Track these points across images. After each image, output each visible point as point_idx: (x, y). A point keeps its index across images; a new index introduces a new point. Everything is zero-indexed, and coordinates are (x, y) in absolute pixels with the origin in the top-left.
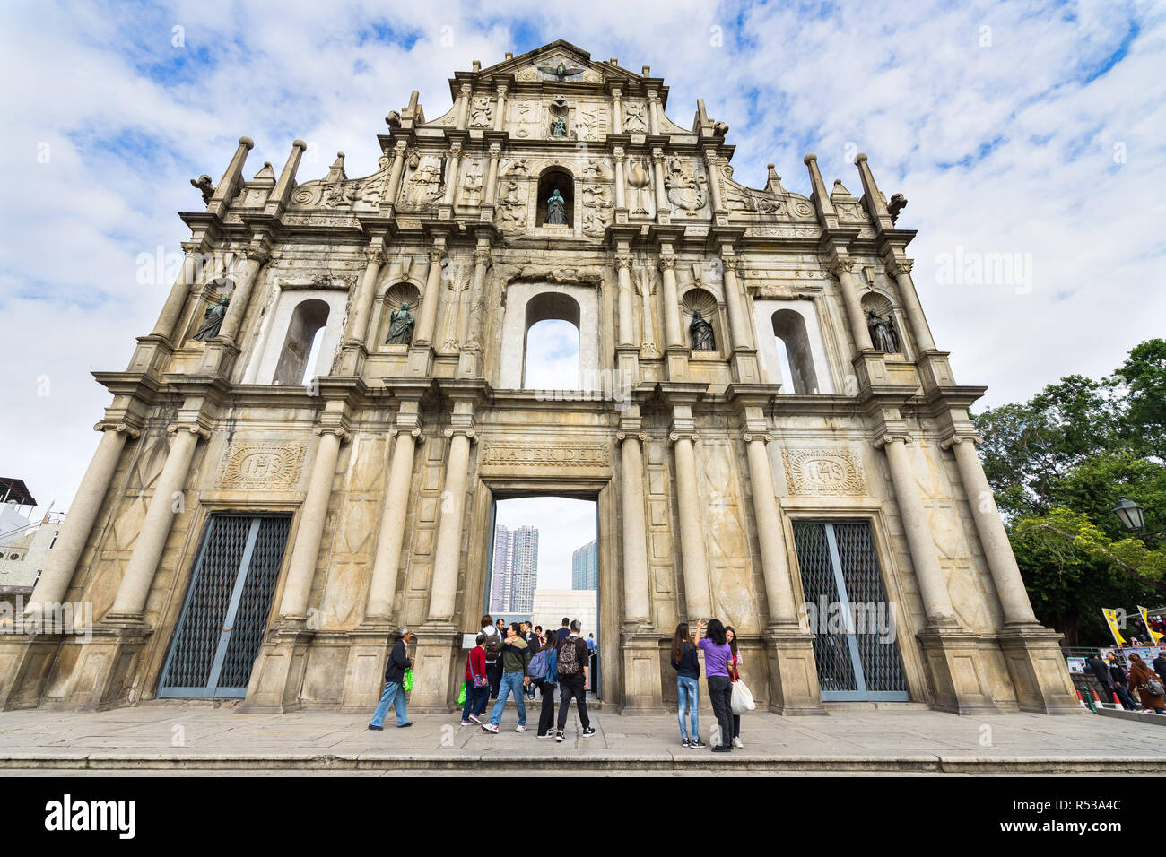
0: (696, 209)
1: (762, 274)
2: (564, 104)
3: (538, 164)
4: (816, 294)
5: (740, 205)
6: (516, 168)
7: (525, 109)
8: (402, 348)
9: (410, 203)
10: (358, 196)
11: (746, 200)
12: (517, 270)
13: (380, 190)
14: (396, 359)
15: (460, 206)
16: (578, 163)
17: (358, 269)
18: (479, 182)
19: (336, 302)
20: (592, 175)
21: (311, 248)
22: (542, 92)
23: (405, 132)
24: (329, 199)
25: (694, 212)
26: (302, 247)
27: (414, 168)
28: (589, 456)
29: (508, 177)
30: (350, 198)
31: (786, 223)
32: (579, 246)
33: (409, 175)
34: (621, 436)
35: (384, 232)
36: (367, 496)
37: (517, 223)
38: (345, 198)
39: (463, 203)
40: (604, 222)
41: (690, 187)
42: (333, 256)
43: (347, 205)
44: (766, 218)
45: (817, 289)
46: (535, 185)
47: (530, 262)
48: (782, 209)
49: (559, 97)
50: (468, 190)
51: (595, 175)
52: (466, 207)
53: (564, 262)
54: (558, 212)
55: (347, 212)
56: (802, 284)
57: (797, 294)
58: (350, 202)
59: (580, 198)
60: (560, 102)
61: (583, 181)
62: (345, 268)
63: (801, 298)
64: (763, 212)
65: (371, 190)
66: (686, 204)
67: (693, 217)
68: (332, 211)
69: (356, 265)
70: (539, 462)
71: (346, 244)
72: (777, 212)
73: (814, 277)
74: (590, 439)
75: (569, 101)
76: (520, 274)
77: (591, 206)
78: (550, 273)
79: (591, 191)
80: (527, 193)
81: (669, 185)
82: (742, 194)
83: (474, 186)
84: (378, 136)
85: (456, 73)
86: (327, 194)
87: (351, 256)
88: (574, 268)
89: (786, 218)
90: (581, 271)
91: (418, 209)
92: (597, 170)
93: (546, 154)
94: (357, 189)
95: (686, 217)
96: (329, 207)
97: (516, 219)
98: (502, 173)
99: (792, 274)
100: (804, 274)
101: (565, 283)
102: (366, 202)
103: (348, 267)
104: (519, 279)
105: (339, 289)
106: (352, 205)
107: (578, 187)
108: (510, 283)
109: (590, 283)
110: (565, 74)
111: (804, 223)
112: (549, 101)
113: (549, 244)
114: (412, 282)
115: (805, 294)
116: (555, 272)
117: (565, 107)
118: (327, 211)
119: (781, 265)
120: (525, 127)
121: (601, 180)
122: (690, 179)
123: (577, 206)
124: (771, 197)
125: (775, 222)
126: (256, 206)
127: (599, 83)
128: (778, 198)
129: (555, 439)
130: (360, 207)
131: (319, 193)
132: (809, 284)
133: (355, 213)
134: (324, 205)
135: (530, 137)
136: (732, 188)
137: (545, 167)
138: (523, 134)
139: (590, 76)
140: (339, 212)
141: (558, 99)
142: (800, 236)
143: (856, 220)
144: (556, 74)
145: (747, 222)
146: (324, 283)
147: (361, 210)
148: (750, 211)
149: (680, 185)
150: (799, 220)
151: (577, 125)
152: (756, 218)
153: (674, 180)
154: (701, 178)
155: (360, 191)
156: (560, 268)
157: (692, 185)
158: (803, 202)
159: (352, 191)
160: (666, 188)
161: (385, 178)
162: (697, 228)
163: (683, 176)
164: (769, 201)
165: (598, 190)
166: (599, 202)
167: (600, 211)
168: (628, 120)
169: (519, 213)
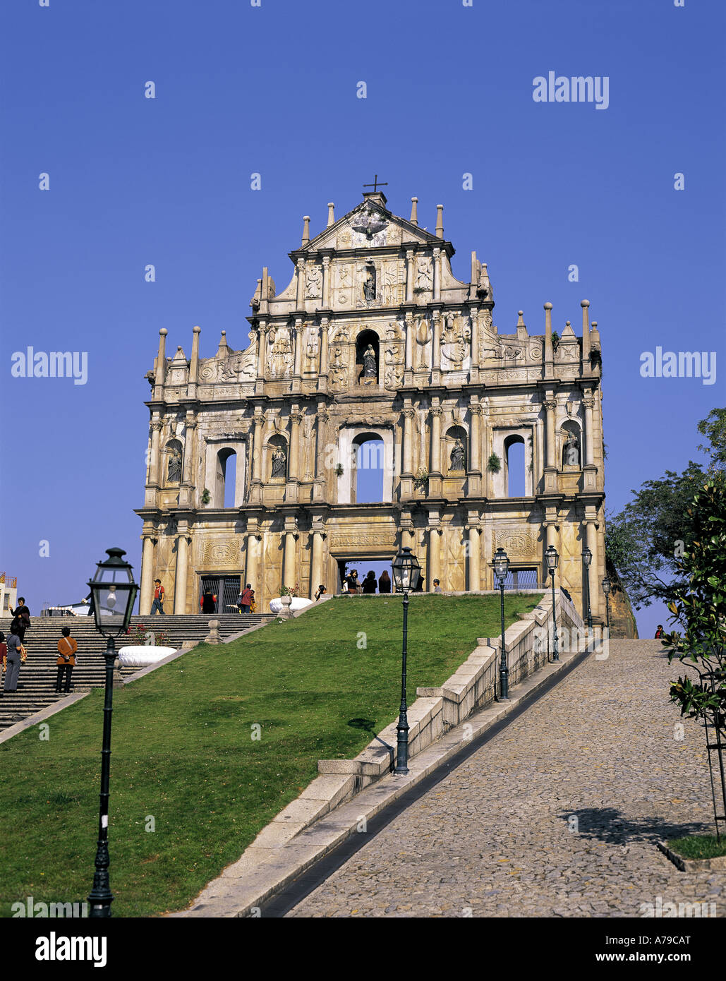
0: (461, 361)
1: (500, 411)
3: (354, 329)
4: (533, 424)
5: (492, 354)
6: (340, 335)
7: (344, 274)
8: (281, 480)
9: (274, 373)
10: (240, 369)
11: (496, 348)
12: (345, 419)
13: (253, 362)
14: (279, 487)
15: (305, 373)
16: (380, 326)
18: (316, 349)
19: (239, 449)
20: (391, 336)
21: (219, 413)
22: (356, 257)
23: (263, 316)
24: (223, 373)
25: (459, 363)
26: (214, 413)
27: (271, 343)
28: (386, 540)
29: (335, 343)
30: (236, 372)
31: (522, 367)
32: (381, 398)
33: (270, 349)
34: (400, 529)
35: (261, 403)
36: (274, 566)
37: (342, 383)
38: (233, 372)
39: (306, 371)
40: (399, 377)
41: (458, 342)
42: (233, 418)
43: (234, 377)
44: (510, 363)
45: (535, 420)
46: (353, 349)
47: (351, 413)
48: (522, 355)
50: (310, 358)
51: (393, 336)
52: (310, 373)
53: (372, 411)
54: (371, 366)
55: (236, 383)
56: (525, 416)
57: (521, 424)
58: (236, 374)
59: (384, 357)
61: (386, 342)
62: (241, 426)
63: (524, 426)
64: (508, 358)
65: (248, 363)
66: (454, 358)
67: (458, 368)
68: (226, 383)
69: (248, 424)
70: (359, 544)
72: (518, 357)
73: (533, 411)
74: (387, 530)
76: (346, 422)
77: (390, 364)
78: (364, 420)
79: (389, 351)
80: (348, 356)
81: (443, 341)
82: (495, 343)
83: (313, 355)
86: (221, 369)
88: (379, 415)
89: (523, 363)
90: (383, 417)
91: (279, 377)
92: (395, 331)
93: (360, 319)
94: (239, 363)
95: (452, 368)
96: (223, 380)
97: (341, 380)
98: (331, 341)
99: (518, 410)
100: (527, 409)
101: (375, 426)
102: (245, 373)
103: (243, 426)
104: (347, 425)
105: (240, 440)
106: (238, 377)
107: (382, 347)
108: (341, 428)
109: (387, 425)
111: (534, 366)
113: (364, 399)
114: (282, 434)
115: (526, 423)
116: (367, 419)
118: (224, 383)
119: (513, 403)
120: (345, 292)
121: (397, 340)
122: (459, 334)
123: (381, 364)
124: (516, 343)
125: (515, 367)
126: (180, 383)
127: (398, 243)
128: (520, 344)
129: (368, 530)
130: (243, 378)
131: (215, 369)
132: (529, 416)
133: (241, 383)
134: (221, 378)
135: (349, 302)
136: (489, 338)
137: (359, 332)
138: (343, 300)
139: (391, 235)
140: (230, 383)
141: (368, 260)
142: (530, 378)
143: (572, 360)
144: (366, 233)
145: (495, 369)
146: (231, 437)
147: (244, 381)
148: (499, 358)
149: (451, 341)
150: (532, 363)
151: (382, 286)
152: (502, 364)
153: (448, 336)
154: (467, 332)
155: (241, 364)
156: (371, 416)
157: (459, 340)
158: (538, 346)
159: (236, 365)
160: (442, 344)
161: (255, 352)
162: (460, 377)
163: (454, 332)
164: (513, 347)
165: (397, 350)
166: (395, 361)
167: (396, 369)
168: (419, 278)
169: (343, 375)
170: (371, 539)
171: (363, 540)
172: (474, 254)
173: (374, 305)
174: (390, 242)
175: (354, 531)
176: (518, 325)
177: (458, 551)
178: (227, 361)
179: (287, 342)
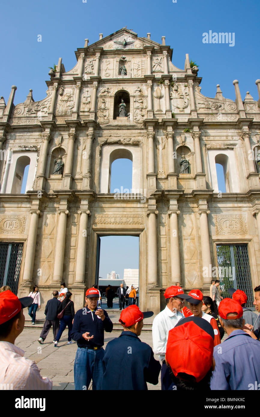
0: (183, 109)
1: (211, 138)
2: (125, 59)
3: (114, 89)
4: (234, 147)
5: (203, 106)
6: (105, 92)
7: (108, 63)
8: (60, 176)
9: (60, 111)
10: (39, 109)
11: (206, 103)
12: (106, 140)
13: (48, 106)
14: (57, 181)
15: (81, 112)
16: (131, 89)
17: (41, 142)
18: (89, 99)
19: (32, 156)
20: (138, 93)
22: (115, 54)
23: (57, 79)
24: (27, 112)
25: (182, 110)
27: (62, 95)
28: (136, 220)
29: (101, 96)
30: (36, 111)
31: (223, 114)
32: (132, 127)
33: (60, 98)
34: (148, 212)
35: (50, 126)
36: (50, 237)
37: (105, 118)
38: (34, 111)
40: (143, 116)
41: (181, 98)
42: (31, 137)
43: (34, 113)
44: (215, 112)
45: (235, 145)
46: (112, 100)
47: (111, 136)
48: (222, 108)
49: (124, 56)
51: (139, 94)
52: (84, 112)
53: (125, 135)
54: (123, 111)
55: (35, 117)
56: (229, 142)
57: (226, 147)
58: (36, 112)
59: (133, 105)
60: (124, 58)
61: (134, 97)
62: (35, 142)
63: (228, 148)
64: (214, 109)
65: (44, 106)
66: (179, 106)
67: (182, 112)
68: (29, 117)
69: (40, 141)
70: (115, 223)
71: (35, 131)
72: (220, 109)
73: (234, 139)
74: (136, 213)
75: (128, 58)
76: (107, 141)
77: (137, 108)
78: (120, 141)
79: (137, 101)
80: (110, 104)
81: (171, 97)
82: (204, 100)
83: (87, 102)
84: (46, 81)
85: (78, 49)
86: (27, 109)
87: (37, 137)
88: (130, 138)
89: (223, 111)
90: (133, 139)
91: (64, 114)
92: (140, 91)
93: (118, 85)
94: (38, 106)
95: (179, 112)
96: (28, 115)
97: (105, 116)
98: (99, 95)
99: (224, 138)
100: (230, 138)
101: (126, 145)
102: (42, 112)
103: (37, 142)
104: (106, 143)
105: (34, 151)
106: (37, 114)
107: (132, 100)
108: (103, 145)
109: (136, 144)
110: (126, 44)
111: (231, 114)
112: (118, 58)
113: (120, 128)
114: (62, 147)
115: (230, 147)
116: (122, 140)
117: (126, 61)
118: (27, 117)
119: (220, 134)
121: (142, 96)
122: (181, 94)
123: (131, 109)
124: (217, 101)
128: (220, 102)
129: (121, 213)
130: (40, 114)
131: (23, 109)
132: (232, 142)
133: (38, 117)
134: (26, 114)
136: (200, 97)
137: (117, 91)
139: (137, 45)
140: (31, 117)
141: (123, 57)
144: (122, 44)
145: (206, 114)
146: (27, 149)
148: (208, 108)
149: (177, 97)
150: (229, 112)
151: (131, 69)
152: (210, 112)
153: (174, 95)
154: (186, 93)
155: (39, 107)
156: (124, 138)
157: (182, 97)
158: (232, 103)
159: (36, 107)
160: (171, 99)
161: (49, 100)
162: (184, 117)
163: (178, 93)
164: (216, 103)
165: (140, 101)
166: (141, 107)
167: (141, 111)
168: (154, 66)
169: (106, 113)
170: (124, 220)
171: (118, 220)
172: (187, 55)
175: (110, 213)
176: (218, 91)
177: (191, 230)
178: (31, 105)
179: (70, 95)
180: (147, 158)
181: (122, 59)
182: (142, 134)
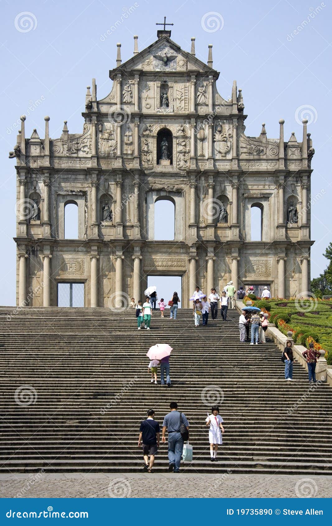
0: (226, 153)
2: (167, 83)
3: (156, 128)
4: (270, 196)
5: (245, 150)
6: (146, 130)
7: (148, 88)
10: (79, 148)
11: (248, 147)
12: (150, 186)
13: (88, 144)
14: (109, 228)
16: (174, 128)
17: (87, 187)
18: (131, 139)
19: (80, 201)
20: (180, 134)
21: (66, 176)
23: (95, 113)
24: (67, 151)
25: (225, 155)
26: (61, 176)
27: (101, 131)
28: (179, 263)
29: (143, 136)
31: (264, 160)
32: (176, 175)
33: (99, 135)
34: (189, 258)
35: (97, 172)
37: (149, 163)
38: (74, 150)
41: (224, 141)
43: (75, 153)
44: (256, 157)
45: (271, 194)
46: (155, 140)
47: (155, 183)
48: (264, 152)
51: (182, 134)
52: (127, 154)
53: (169, 182)
55: (76, 158)
56: (265, 192)
57: (263, 196)
58: (77, 151)
60: (165, 82)
62: (81, 186)
64: (255, 154)
65: (84, 145)
66: (221, 151)
67: (224, 158)
68: (70, 157)
69: (86, 185)
70: (162, 266)
71: (79, 175)
72: (262, 154)
73: (270, 188)
74: (179, 258)
75: (169, 81)
76: (152, 188)
78: (164, 188)
80: (153, 145)
81: (215, 140)
82: (247, 143)
83: (129, 142)
84: (82, 113)
86: (65, 146)
87: (83, 181)
88: (173, 185)
89: (265, 157)
90: (176, 187)
92: (183, 131)
93: (159, 121)
95: (221, 158)
96: (68, 155)
98: (141, 133)
99: (262, 187)
100: (267, 187)
101: (170, 192)
102: (83, 151)
103: (83, 186)
104: (151, 190)
105: (81, 196)
106: (78, 154)
107: (174, 140)
108: (148, 192)
109: (179, 192)
110: (167, 61)
111: (272, 160)
112: (159, 82)
113: (163, 175)
114: (110, 193)
116: (166, 187)
117: (168, 86)
118: (68, 157)
120: (149, 101)
121: (185, 137)
122: (224, 136)
123: (174, 152)
124: (260, 144)
125: (260, 160)
126: (37, 155)
127: (184, 69)
128: (263, 145)
129: (168, 258)
130: (81, 154)
131: (62, 146)
132: (268, 192)
133: (80, 158)
134: (65, 153)
135: (152, 108)
137: (159, 129)
138: (148, 106)
139: (180, 63)
140: (73, 157)
141: (164, 80)
142: (269, 167)
143: (295, 157)
144: (163, 60)
145: (247, 160)
146: (74, 193)
147: (82, 156)
148: (250, 153)
149: (220, 140)
150: (270, 157)
151: (174, 99)
152: (251, 157)
153: (218, 137)
154: (230, 134)
155: (79, 145)
156: (168, 185)
157: (225, 139)
158: (274, 147)
159: (76, 145)
160: (214, 142)
161: (89, 137)
162: (225, 164)
163: (222, 134)
164: (259, 147)
165: (184, 143)
166: (184, 150)
167: (184, 156)
168: (199, 96)
169: (150, 157)
170: (170, 263)
171: (164, 263)
173: (169, 111)
174: (179, 69)
175: (158, 257)
176: (262, 132)
177: (224, 272)
178: (69, 142)
179: (111, 132)
180: (189, 207)
181: (163, 83)
182: (185, 182)
